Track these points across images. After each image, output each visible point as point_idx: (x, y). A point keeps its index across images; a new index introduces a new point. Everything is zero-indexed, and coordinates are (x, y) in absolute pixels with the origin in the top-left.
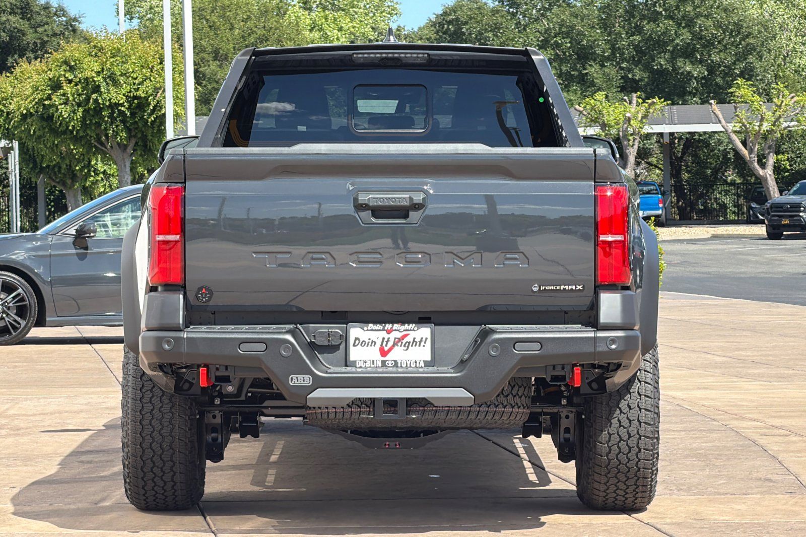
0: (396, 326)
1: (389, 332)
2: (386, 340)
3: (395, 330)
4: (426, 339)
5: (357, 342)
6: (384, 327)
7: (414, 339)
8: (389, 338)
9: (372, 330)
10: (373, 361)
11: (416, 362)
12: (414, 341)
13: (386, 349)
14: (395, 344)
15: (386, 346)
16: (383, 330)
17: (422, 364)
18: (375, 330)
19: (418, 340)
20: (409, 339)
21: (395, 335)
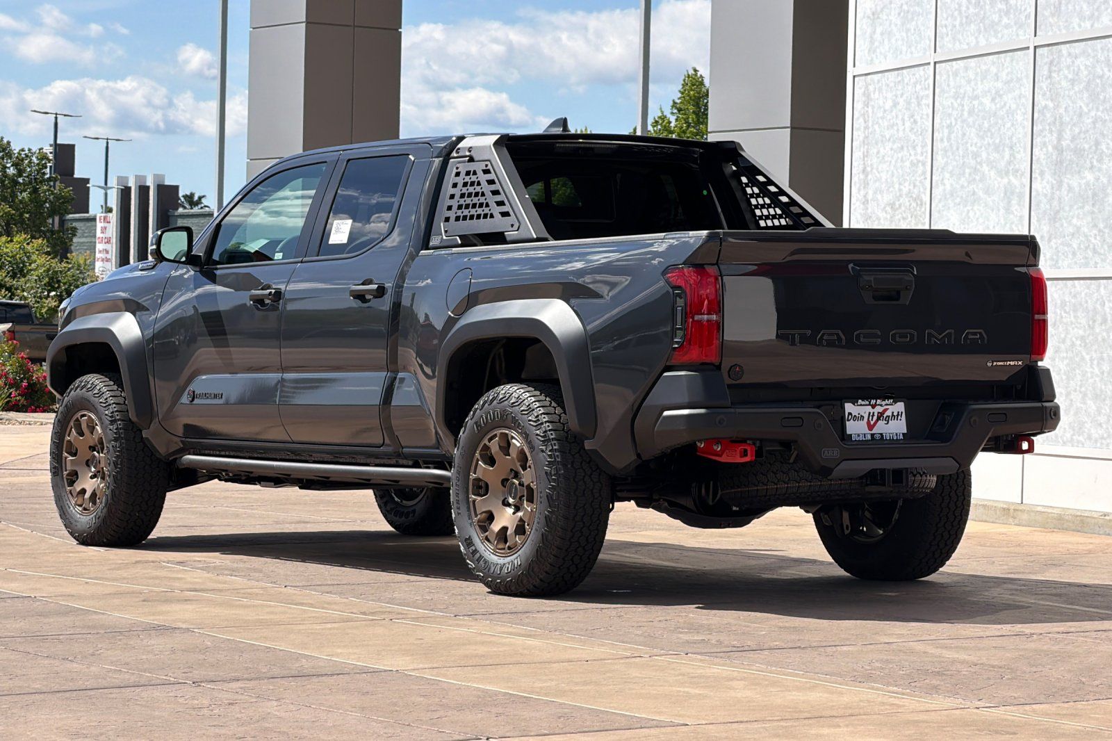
0: (879, 402)
1: (873, 407)
2: (871, 414)
3: (878, 405)
4: (902, 413)
5: (850, 417)
6: (870, 402)
7: (893, 413)
8: (874, 413)
9: (861, 405)
10: (865, 434)
11: (897, 435)
12: (893, 415)
13: (872, 423)
14: (878, 419)
15: (872, 420)
16: (869, 405)
17: (902, 437)
18: (864, 405)
19: (895, 414)
20: (888, 413)
21: (879, 409)
